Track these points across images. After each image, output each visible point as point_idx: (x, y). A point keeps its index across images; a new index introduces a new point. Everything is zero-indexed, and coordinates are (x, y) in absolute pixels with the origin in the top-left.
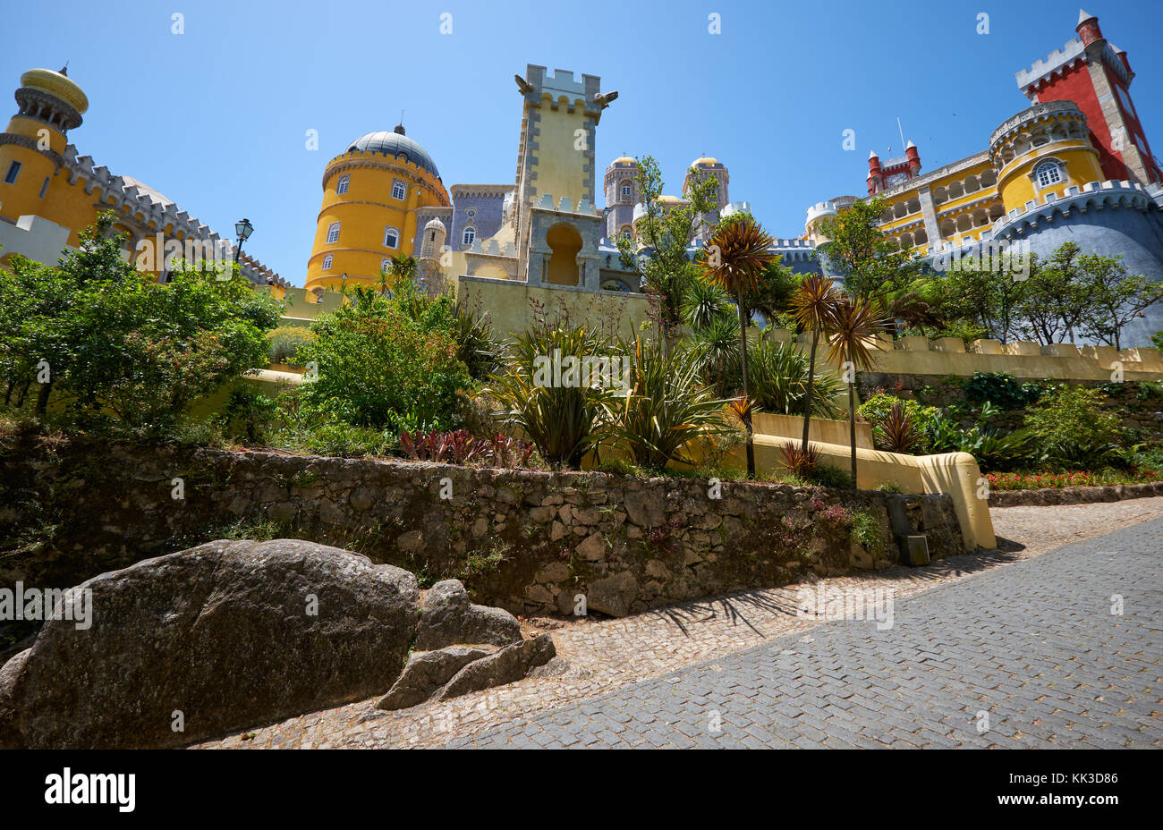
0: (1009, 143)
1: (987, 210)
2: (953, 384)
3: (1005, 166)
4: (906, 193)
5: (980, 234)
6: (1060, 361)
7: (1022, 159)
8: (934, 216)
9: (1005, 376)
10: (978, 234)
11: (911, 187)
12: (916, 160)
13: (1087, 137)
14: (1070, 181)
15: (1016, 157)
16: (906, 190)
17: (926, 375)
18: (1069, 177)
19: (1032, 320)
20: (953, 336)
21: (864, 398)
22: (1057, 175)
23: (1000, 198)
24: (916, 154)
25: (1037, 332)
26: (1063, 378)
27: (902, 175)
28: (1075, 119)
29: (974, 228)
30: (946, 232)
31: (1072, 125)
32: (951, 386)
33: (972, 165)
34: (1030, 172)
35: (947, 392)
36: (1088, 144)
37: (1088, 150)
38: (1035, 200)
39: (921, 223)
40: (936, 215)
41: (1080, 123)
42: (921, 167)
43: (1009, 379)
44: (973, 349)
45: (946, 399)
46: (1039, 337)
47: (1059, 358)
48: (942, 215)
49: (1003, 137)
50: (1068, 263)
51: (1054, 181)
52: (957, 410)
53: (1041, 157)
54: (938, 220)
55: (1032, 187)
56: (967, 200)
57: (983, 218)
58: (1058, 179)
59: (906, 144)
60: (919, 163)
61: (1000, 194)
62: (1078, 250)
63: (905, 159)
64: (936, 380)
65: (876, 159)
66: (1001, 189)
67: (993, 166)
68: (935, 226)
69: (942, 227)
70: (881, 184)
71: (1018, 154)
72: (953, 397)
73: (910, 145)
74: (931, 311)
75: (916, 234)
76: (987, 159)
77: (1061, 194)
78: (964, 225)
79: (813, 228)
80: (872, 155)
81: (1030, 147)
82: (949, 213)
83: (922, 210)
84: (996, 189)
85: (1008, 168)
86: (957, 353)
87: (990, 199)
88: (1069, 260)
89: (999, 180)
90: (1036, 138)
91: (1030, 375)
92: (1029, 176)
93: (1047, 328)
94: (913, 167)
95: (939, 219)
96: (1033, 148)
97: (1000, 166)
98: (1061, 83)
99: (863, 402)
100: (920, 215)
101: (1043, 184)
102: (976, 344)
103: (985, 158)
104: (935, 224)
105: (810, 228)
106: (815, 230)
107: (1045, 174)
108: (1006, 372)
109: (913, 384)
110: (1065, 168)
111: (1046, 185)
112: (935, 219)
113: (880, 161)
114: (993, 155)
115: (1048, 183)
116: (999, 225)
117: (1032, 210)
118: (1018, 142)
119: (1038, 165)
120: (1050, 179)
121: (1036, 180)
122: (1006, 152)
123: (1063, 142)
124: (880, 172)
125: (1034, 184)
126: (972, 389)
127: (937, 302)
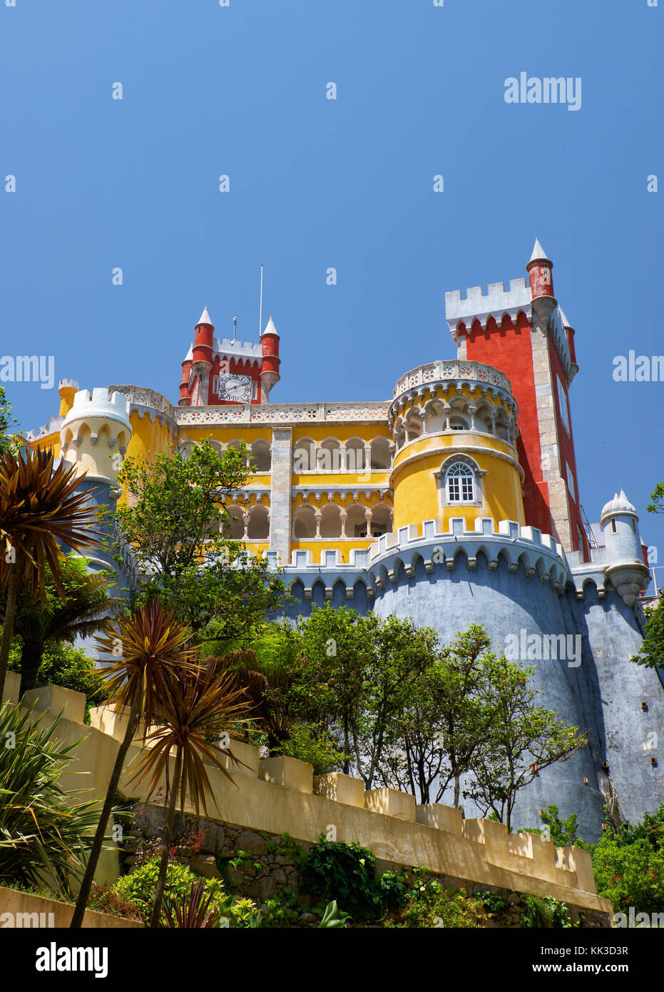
0: (419, 406)
1: (369, 512)
2: (283, 855)
3: (407, 443)
4: (253, 426)
5: (352, 553)
6: (438, 837)
7: (432, 441)
8: (288, 491)
9: (362, 853)
10: (348, 552)
11: (263, 419)
12: (274, 362)
13: (514, 442)
14: (485, 507)
15: (424, 436)
16: (254, 421)
17: (244, 829)
18: (484, 501)
19: (407, 748)
20: (296, 756)
21: (128, 860)
22: (470, 489)
23: (389, 495)
24: (275, 349)
25: (409, 773)
26: (437, 870)
27: (246, 379)
28: (506, 405)
29: (343, 537)
30: (301, 528)
31: (501, 414)
32: (279, 859)
33: (362, 418)
34: (438, 470)
35: (271, 870)
36: (513, 456)
37: (513, 465)
38: (437, 520)
39: (266, 495)
40: (292, 490)
41: (510, 415)
42: (279, 378)
43: (367, 860)
44: (325, 789)
45: (267, 885)
46: (411, 782)
47: (438, 831)
48: (300, 494)
49: (413, 391)
50: (472, 661)
51: (465, 498)
52: (280, 912)
53: (456, 450)
54: (293, 501)
55: (436, 495)
56: (344, 481)
57: (360, 523)
58: (471, 498)
59: (264, 327)
60: (277, 369)
61: (392, 489)
62: (487, 643)
63: (255, 352)
64: (257, 840)
65: (208, 329)
66: (395, 480)
67: (390, 435)
68: (285, 511)
69: (295, 518)
70: (207, 381)
71: (429, 432)
72: (278, 883)
73: (270, 329)
74: (270, 693)
75: (251, 514)
76: (385, 418)
77: (471, 525)
78: (330, 527)
79: (75, 438)
80: (205, 318)
81: (445, 427)
82: (312, 493)
83: (271, 471)
84: (388, 478)
85: (410, 450)
86: (300, 793)
87: (376, 493)
88: (474, 657)
89: (396, 463)
90: (456, 414)
91: (397, 857)
92: (436, 475)
93: (425, 769)
94: (266, 375)
95: (296, 498)
96: (449, 430)
97: (401, 439)
98: (496, 337)
99: (125, 870)
100: (266, 479)
101: (452, 498)
102: (329, 779)
103: (381, 415)
104: (288, 507)
105: (69, 435)
106: (79, 442)
107: (457, 482)
108: (364, 845)
109: (221, 844)
110: (482, 480)
111: (455, 501)
112: (288, 498)
113: (214, 333)
114: (394, 415)
115: (457, 498)
116: (380, 548)
117: (431, 537)
118: (430, 408)
119: (449, 462)
120: (461, 493)
121: (443, 486)
122: (413, 420)
123: (486, 438)
124: (209, 358)
125: (439, 491)
126: (311, 869)
127: (283, 680)
